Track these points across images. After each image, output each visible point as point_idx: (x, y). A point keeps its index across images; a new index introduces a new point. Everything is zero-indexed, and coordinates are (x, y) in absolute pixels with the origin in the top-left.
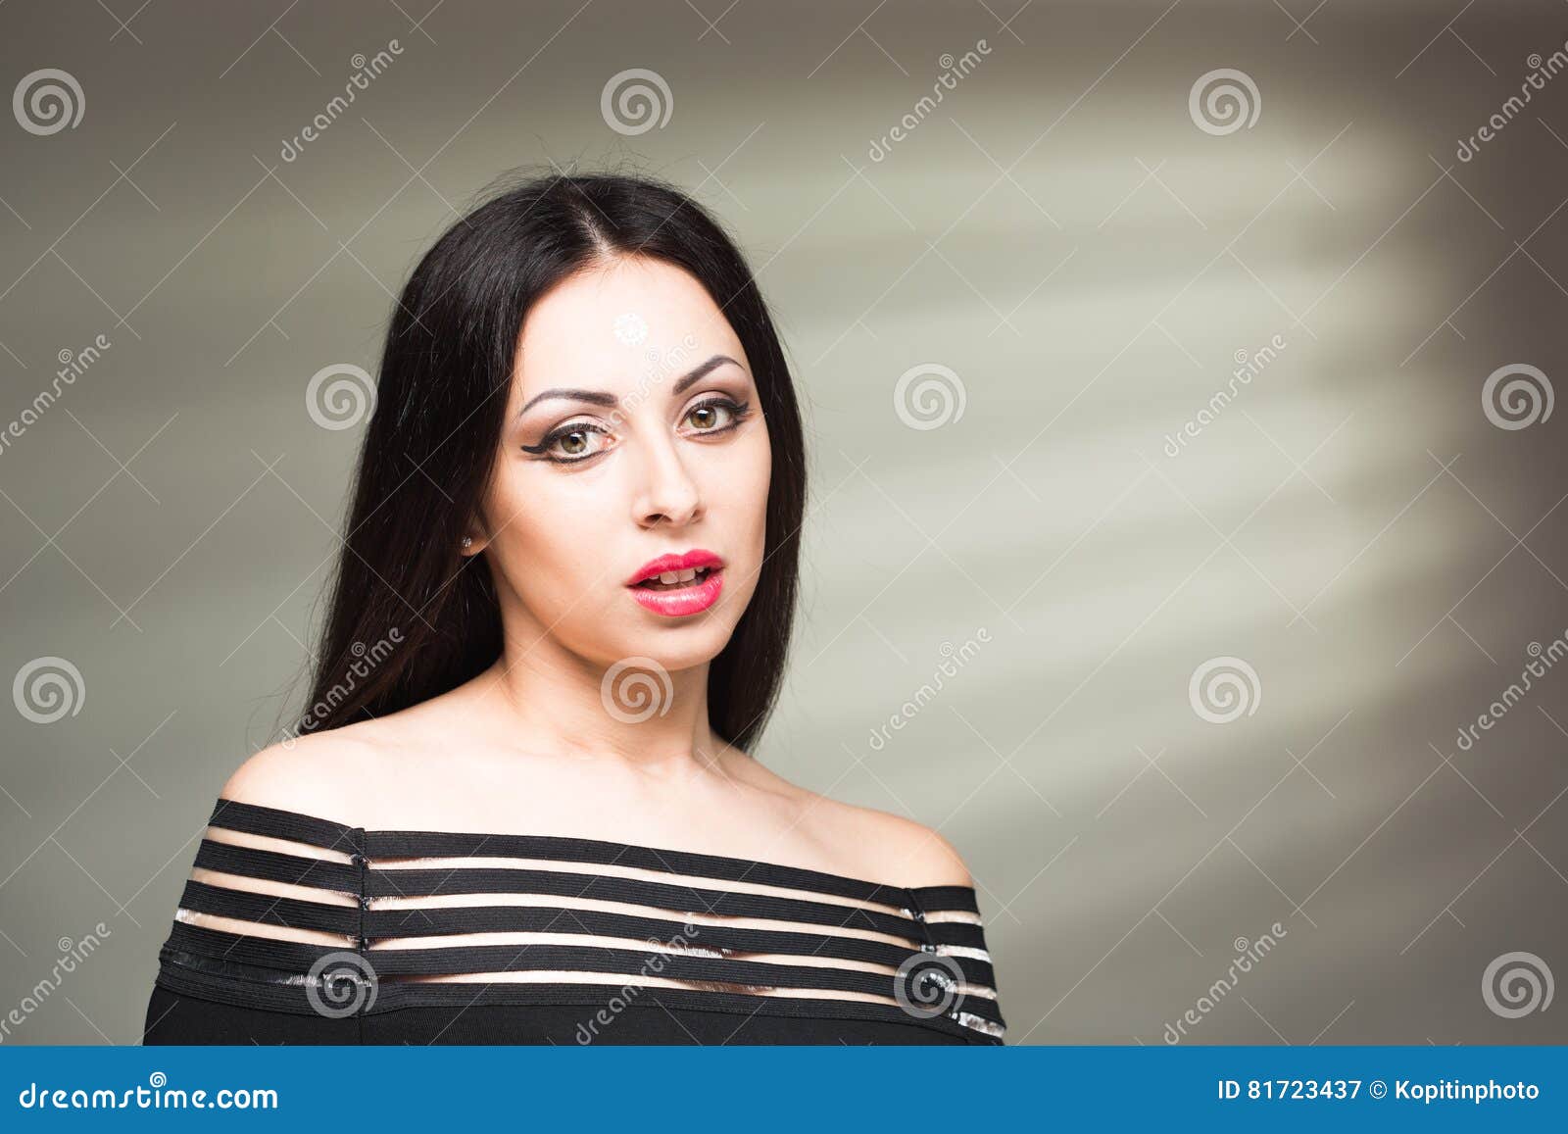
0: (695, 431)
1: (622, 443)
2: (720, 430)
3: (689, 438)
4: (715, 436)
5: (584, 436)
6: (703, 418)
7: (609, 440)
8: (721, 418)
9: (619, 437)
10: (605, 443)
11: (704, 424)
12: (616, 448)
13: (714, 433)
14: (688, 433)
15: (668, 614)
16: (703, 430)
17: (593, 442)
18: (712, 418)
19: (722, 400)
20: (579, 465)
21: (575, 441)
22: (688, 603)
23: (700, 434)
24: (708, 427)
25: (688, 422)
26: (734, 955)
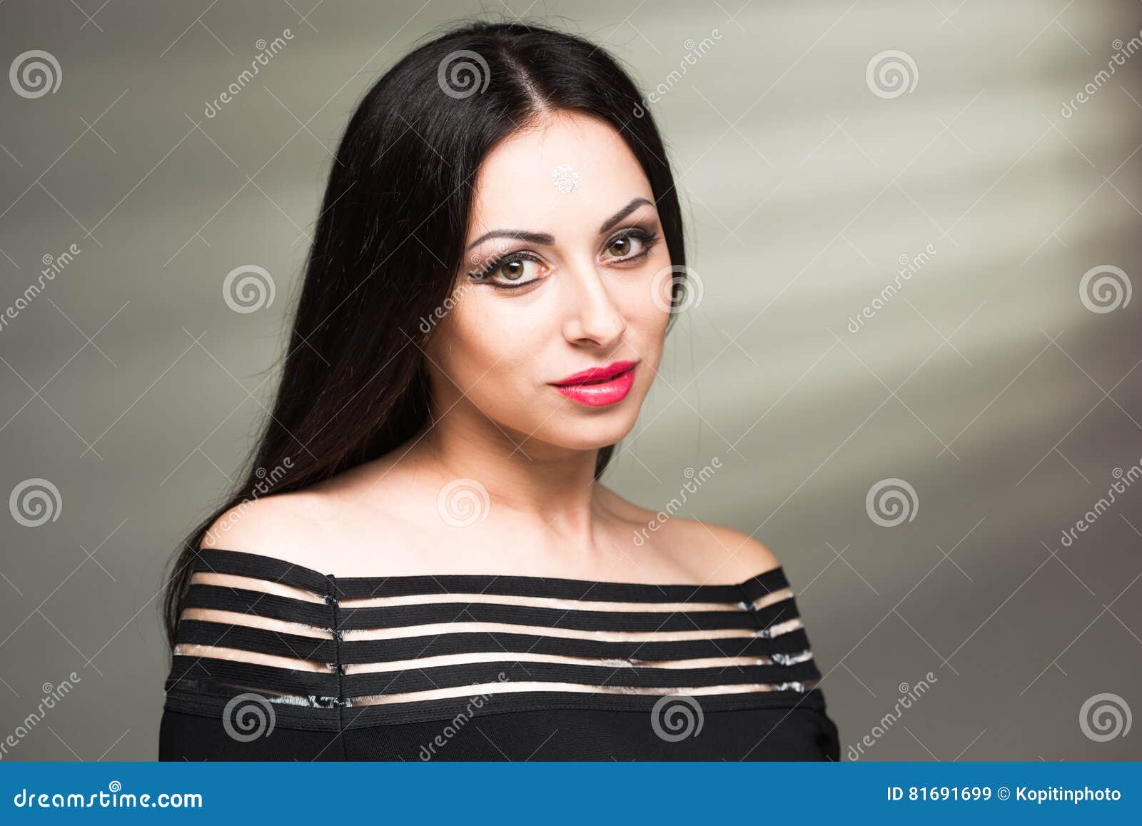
0: (615, 259)
1: (553, 272)
2: (637, 256)
3: (609, 266)
4: (632, 263)
5: (522, 265)
6: (619, 247)
7: (543, 269)
8: (635, 247)
9: (552, 267)
10: (540, 271)
11: (620, 252)
12: (549, 276)
13: (630, 259)
14: (609, 261)
15: (590, 404)
16: (622, 258)
17: (530, 270)
18: (627, 247)
19: (637, 232)
20: (519, 290)
21: (514, 270)
22: (607, 395)
23: (620, 261)
24: (624, 254)
25: (608, 252)
26: (640, 664)
